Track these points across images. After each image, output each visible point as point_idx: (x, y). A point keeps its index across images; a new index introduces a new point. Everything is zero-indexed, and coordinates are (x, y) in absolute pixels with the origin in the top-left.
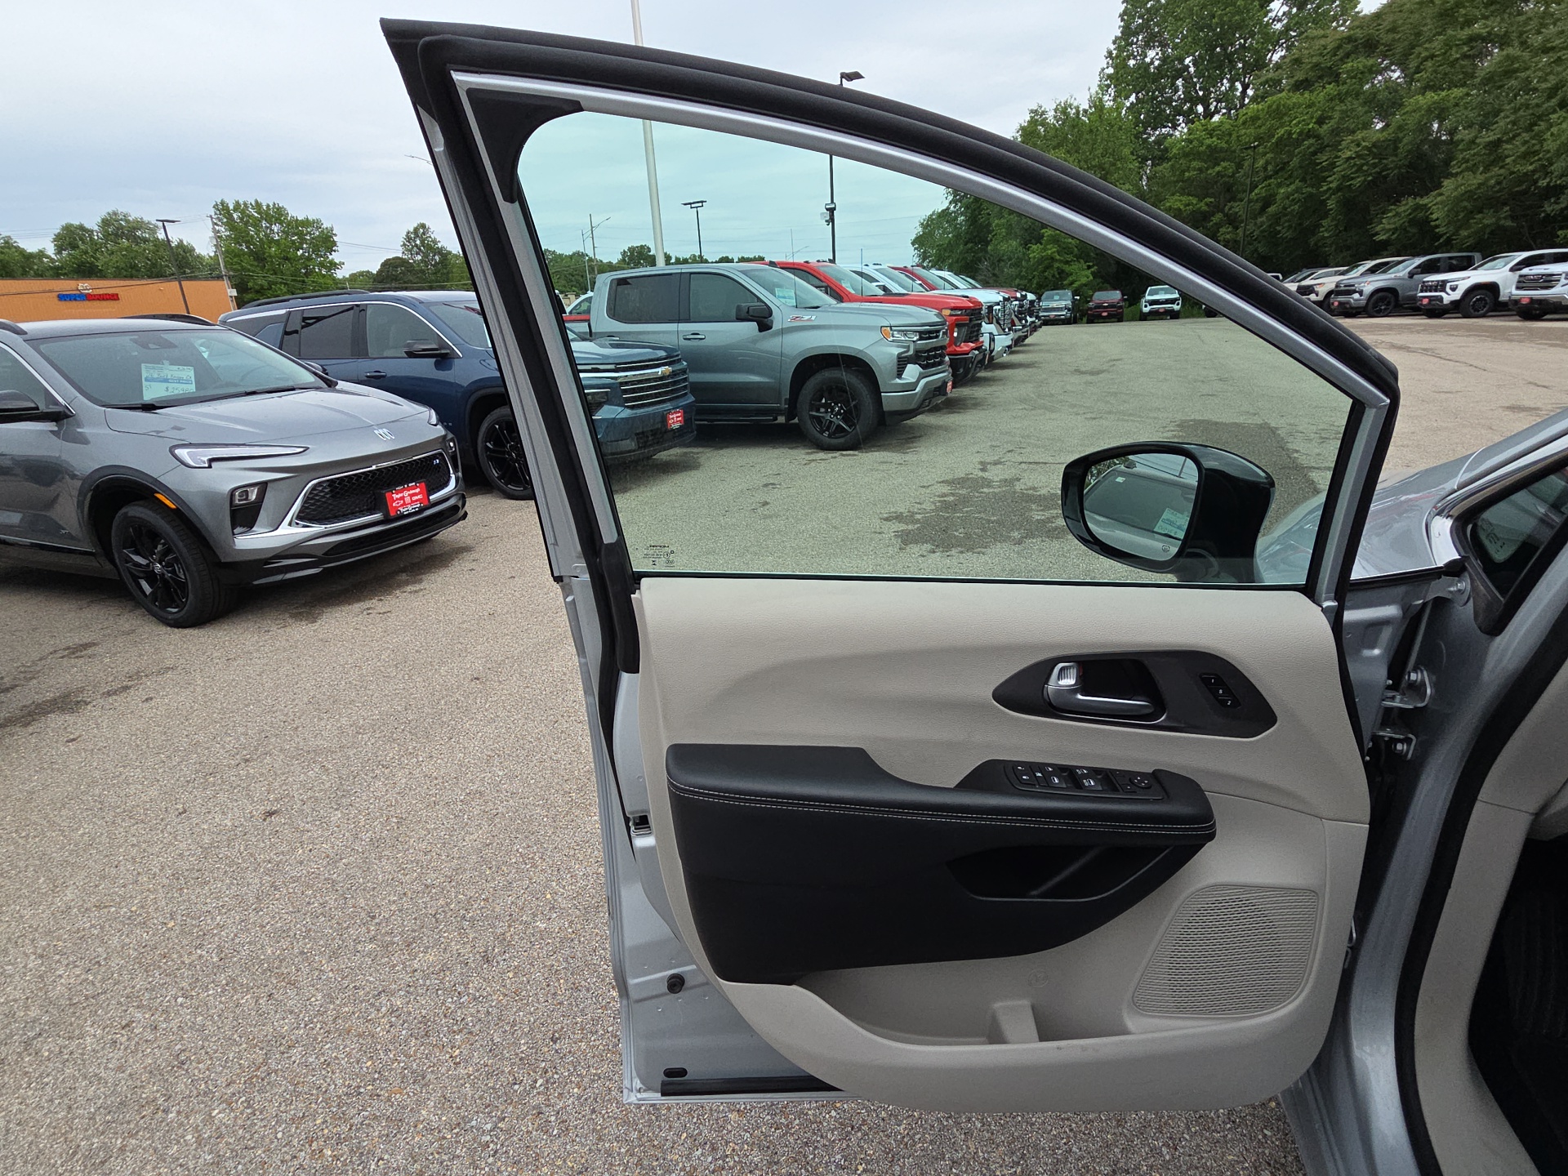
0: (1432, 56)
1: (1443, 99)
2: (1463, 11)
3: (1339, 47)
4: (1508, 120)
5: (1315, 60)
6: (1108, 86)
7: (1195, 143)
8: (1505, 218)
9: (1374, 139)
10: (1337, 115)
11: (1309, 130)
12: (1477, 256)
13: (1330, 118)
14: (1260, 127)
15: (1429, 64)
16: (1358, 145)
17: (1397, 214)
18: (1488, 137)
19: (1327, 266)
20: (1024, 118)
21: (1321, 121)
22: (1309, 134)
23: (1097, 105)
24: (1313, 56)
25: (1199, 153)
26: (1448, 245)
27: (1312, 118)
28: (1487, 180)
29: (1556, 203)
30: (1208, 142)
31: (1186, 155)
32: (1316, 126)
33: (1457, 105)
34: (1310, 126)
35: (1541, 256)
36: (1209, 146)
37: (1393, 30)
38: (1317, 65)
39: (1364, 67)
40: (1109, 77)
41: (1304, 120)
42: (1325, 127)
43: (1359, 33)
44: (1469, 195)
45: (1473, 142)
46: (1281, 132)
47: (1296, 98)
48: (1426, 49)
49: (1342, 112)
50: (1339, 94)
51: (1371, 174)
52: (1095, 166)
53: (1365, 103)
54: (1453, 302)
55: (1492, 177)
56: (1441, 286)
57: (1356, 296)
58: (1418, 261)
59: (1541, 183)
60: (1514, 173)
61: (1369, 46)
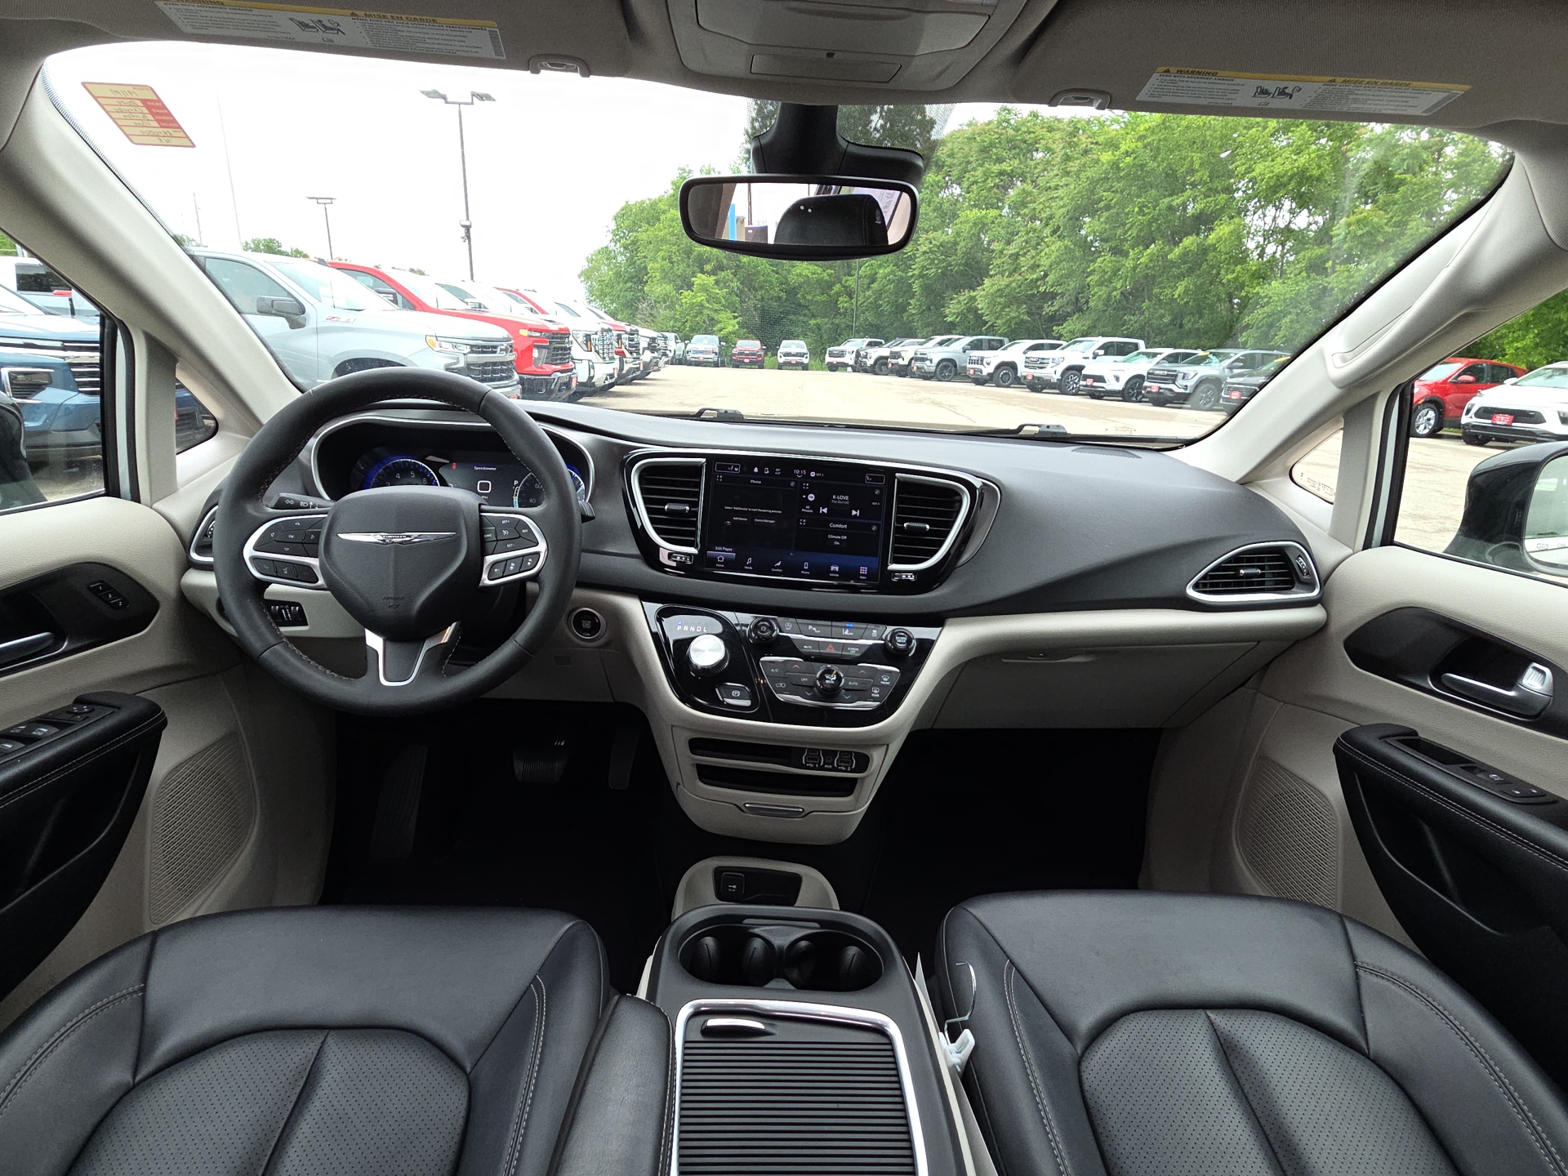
2: (995, 151)
4: (1023, 239)
8: (1024, 313)
9: (941, 240)
12: (1006, 340)
15: (975, 187)
16: (931, 243)
18: (1012, 249)
26: (992, 330)
28: (1011, 283)
29: (1052, 305)
33: (993, 222)
35: (1042, 345)
37: (952, 156)
39: (934, 181)
40: (749, 151)
44: (1001, 293)
45: (1002, 252)
48: (973, 176)
51: (940, 268)
53: (935, 210)
54: (989, 374)
55: (1014, 281)
56: (981, 361)
57: (928, 363)
58: (968, 339)
59: (1042, 289)
60: (1026, 279)
61: (939, 166)
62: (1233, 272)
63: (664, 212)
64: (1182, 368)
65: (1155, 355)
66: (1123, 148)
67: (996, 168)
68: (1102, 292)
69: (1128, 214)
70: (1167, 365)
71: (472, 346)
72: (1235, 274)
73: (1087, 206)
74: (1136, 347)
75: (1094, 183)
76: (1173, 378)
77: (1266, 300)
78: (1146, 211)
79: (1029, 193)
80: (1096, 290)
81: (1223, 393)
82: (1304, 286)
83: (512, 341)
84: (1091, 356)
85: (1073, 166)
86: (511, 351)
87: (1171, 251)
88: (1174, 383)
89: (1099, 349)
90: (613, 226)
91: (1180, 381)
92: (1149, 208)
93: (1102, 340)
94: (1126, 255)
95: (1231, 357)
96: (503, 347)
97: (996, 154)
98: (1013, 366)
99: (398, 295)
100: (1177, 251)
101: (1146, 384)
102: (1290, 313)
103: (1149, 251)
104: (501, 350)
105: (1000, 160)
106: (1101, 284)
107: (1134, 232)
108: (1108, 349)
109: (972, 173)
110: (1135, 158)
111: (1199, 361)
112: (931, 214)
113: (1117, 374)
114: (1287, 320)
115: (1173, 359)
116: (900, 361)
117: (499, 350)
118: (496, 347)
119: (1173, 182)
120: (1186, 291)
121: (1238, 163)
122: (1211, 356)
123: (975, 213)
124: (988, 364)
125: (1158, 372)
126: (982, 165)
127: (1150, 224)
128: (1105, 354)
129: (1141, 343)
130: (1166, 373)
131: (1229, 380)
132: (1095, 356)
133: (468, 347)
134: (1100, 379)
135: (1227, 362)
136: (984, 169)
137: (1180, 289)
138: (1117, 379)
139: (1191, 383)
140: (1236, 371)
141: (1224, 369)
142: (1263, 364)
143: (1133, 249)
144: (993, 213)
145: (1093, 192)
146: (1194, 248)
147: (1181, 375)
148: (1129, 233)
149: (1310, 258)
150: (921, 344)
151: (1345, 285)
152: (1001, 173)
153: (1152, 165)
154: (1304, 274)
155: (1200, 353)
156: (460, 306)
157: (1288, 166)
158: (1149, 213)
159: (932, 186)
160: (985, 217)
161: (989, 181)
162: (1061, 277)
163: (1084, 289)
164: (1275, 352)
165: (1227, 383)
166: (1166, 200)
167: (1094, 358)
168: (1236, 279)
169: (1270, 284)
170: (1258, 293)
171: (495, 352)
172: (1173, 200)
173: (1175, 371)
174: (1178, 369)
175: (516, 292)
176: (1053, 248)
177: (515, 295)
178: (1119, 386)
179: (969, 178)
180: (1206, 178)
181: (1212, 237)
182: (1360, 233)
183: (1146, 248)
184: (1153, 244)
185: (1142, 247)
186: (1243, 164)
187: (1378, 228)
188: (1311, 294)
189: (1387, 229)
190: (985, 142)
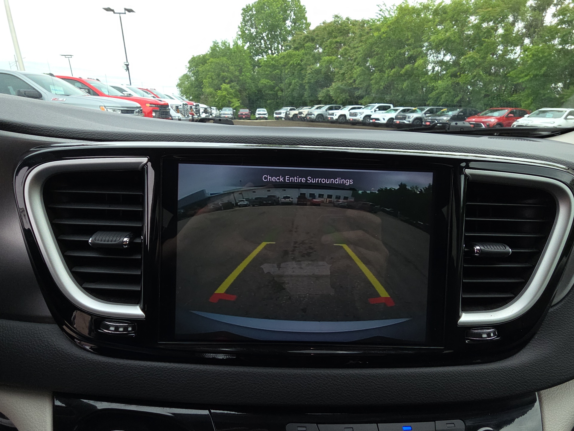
0: (327, 46)
2: (334, 33)
3: (305, 39)
4: (346, 67)
5: (299, 41)
6: (240, 38)
7: (268, 62)
8: (347, 96)
9: (315, 68)
10: (305, 59)
11: (299, 63)
12: (341, 106)
13: (304, 60)
15: (327, 48)
16: (311, 70)
17: (323, 92)
18: (342, 72)
19: (307, 106)
20: (212, 44)
21: (301, 61)
22: (299, 64)
23: (236, 44)
24: (298, 40)
25: (270, 66)
26: (336, 103)
27: (299, 59)
29: (358, 92)
30: (272, 62)
31: (266, 66)
32: (300, 62)
33: (334, 61)
35: (355, 107)
36: (272, 64)
37: (317, 36)
38: (299, 43)
39: (311, 46)
40: (239, 35)
41: (297, 59)
42: (303, 63)
43: (310, 35)
44: (338, 88)
45: (338, 72)
46: (291, 62)
47: (294, 52)
48: (326, 43)
49: (307, 58)
50: (305, 53)
51: (315, 79)
52: (237, 65)
53: (313, 57)
54: (336, 119)
55: (343, 83)
56: (333, 114)
57: (313, 116)
58: (328, 106)
59: (354, 86)
60: (348, 83)
61: (313, 40)
62: (424, 77)
63: (208, 59)
64: (408, 115)
65: (397, 110)
66: (382, 30)
67: (334, 40)
68: (377, 86)
69: (384, 56)
70: (402, 113)
71: (122, 110)
73: (369, 54)
74: (390, 107)
75: (372, 45)
76: (404, 118)
77: (436, 88)
78: (391, 55)
79: (347, 50)
80: (374, 86)
81: (423, 123)
82: (450, 82)
83: (142, 109)
84: (374, 111)
85: (364, 38)
86: (141, 113)
87: (401, 71)
88: (405, 120)
89: (377, 108)
90: (188, 65)
91: (407, 119)
93: (377, 105)
94: (385, 72)
95: (425, 110)
96: (137, 111)
97: (334, 35)
98: (344, 116)
99: (90, 89)
100: (403, 70)
101: (395, 121)
102: (445, 93)
104: (136, 112)
105: (336, 37)
106: (376, 83)
107: (387, 63)
108: (380, 108)
110: (387, 34)
111: (413, 111)
112: (311, 58)
113: (384, 117)
114: (444, 95)
115: (404, 111)
116: (302, 115)
117: (135, 112)
118: (134, 111)
119: (401, 44)
120: (407, 86)
121: (425, 36)
122: (418, 110)
123: (327, 58)
124: (336, 115)
125: (399, 116)
126: (329, 39)
127: (393, 59)
128: (379, 110)
129: (392, 106)
130: (402, 116)
131: (425, 118)
132: (375, 111)
133: (120, 111)
134: (378, 119)
135: (424, 112)
136: (330, 41)
137: (405, 84)
138: (384, 119)
139: (411, 120)
140: (427, 115)
141: (423, 114)
142: (437, 112)
143: (387, 70)
144: (334, 57)
145: (371, 48)
146: (409, 69)
147: (407, 117)
148: (386, 64)
149: (452, 72)
150: (310, 109)
151: (465, 81)
152: (337, 42)
153: (393, 37)
154: (450, 78)
155: (414, 108)
156: (120, 94)
157: (443, 37)
158: (393, 56)
160: (331, 59)
161: (332, 45)
162: (361, 81)
163: (369, 86)
164: (441, 107)
165: (424, 119)
166: (399, 51)
167: (375, 112)
168: (425, 80)
169: (438, 82)
170: (433, 86)
171: (133, 113)
172: (401, 51)
173: (405, 115)
174: (406, 115)
175: (147, 90)
176: (357, 70)
177: (147, 91)
178: (385, 122)
179: (324, 44)
180: (413, 42)
181: (416, 64)
182: (470, 61)
183: (392, 70)
184: (394, 68)
185: (390, 69)
186: (427, 36)
187: (476, 60)
188: (452, 85)
189: (479, 60)
190: (330, 30)
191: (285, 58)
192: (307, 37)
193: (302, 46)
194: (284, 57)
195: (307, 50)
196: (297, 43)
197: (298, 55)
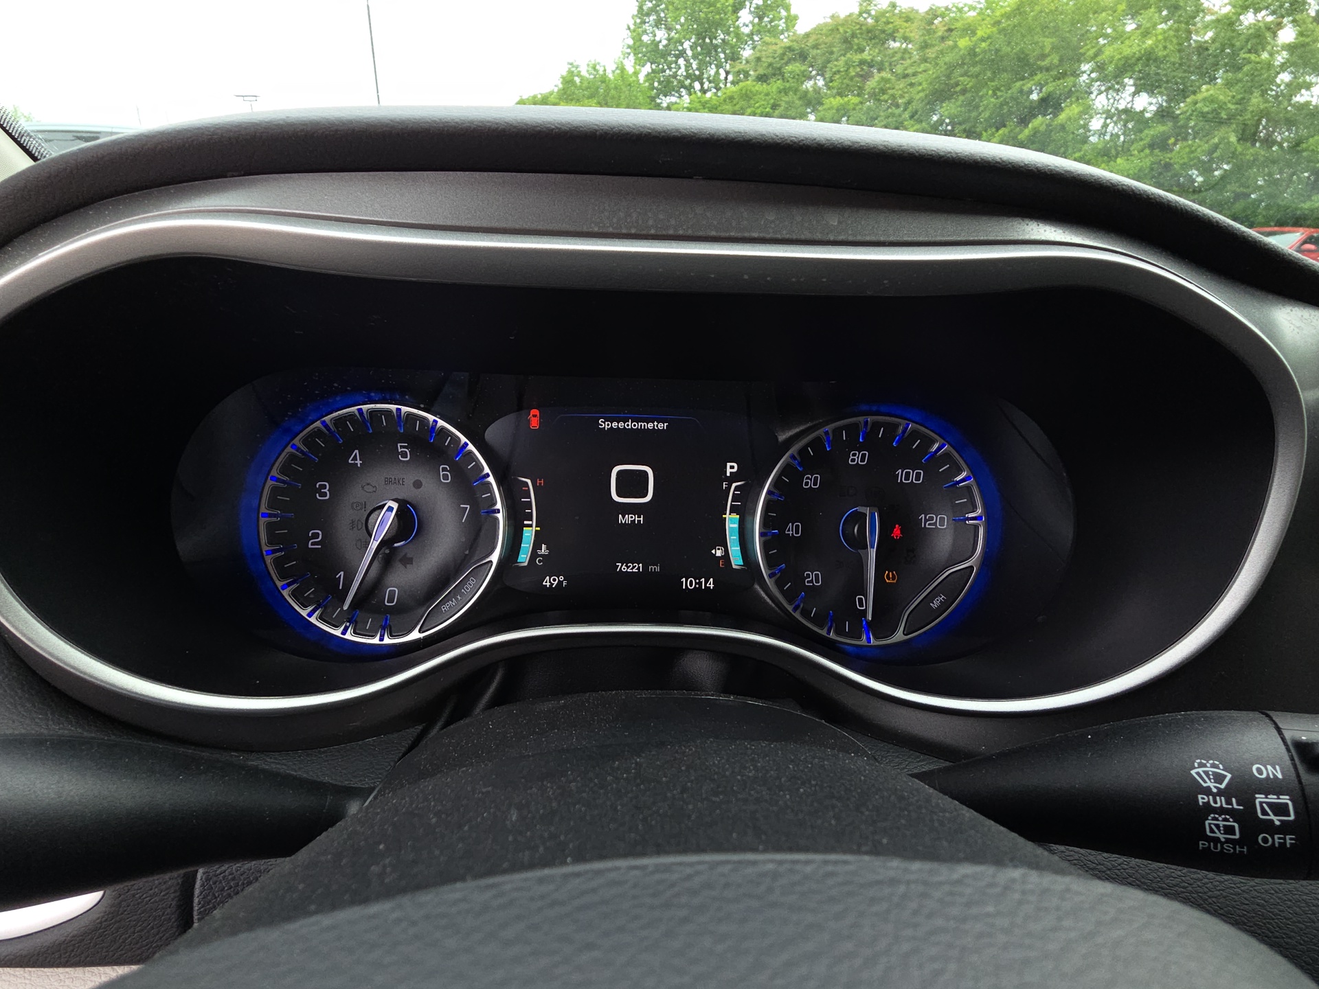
0: (839, 71)
1: (845, 103)
2: (856, 40)
3: (784, 54)
5: (770, 60)
6: (629, 54)
10: (783, 104)
13: (779, 106)
14: (735, 105)
15: (837, 76)
20: (564, 70)
21: (774, 108)
23: (620, 68)
24: (768, 57)
27: (768, 104)
32: (771, 111)
33: (854, 109)
34: (767, 110)
37: (816, 47)
38: (770, 65)
39: (800, 70)
40: (629, 47)
41: (763, 105)
43: (795, 45)
46: (749, 111)
47: (759, 87)
48: (836, 66)
49: (787, 103)
50: (784, 88)
53: (801, 98)
61: (803, 56)
62: (1080, 150)
66: (980, 33)
67: (857, 58)
69: (982, 97)
72: (1082, 153)
73: (943, 92)
75: (951, 68)
78: (999, 94)
79: (887, 81)
82: (1147, 162)
85: (931, 53)
87: (1021, 131)
92: (1002, 91)
97: (858, 44)
100: (1026, 132)
103: (1001, 132)
105: (861, 50)
107: (987, 114)
109: (836, 63)
110: (991, 43)
112: (797, 102)
119: (1024, 68)
121: (1088, 47)
123: (837, 101)
126: (844, 55)
127: (1002, 105)
136: (846, 59)
143: (986, 131)
144: (855, 100)
145: (949, 77)
146: (1043, 128)
148: (983, 116)
149: (1153, 136)
151: (1186, 160)
152: (862, 62)
153: (1006, 49)
154: (1147, 151)
157: (1135, 49)
158: (1001, 96)
159: (798, 75)
161: (851, 70)
166: (1018, 84)
169: (1115, 162)
172: (1023, 85)
179: (832, 68)
180: (1056, 61)
181: (1062, 117)
182: (1206, 109)
183: (997, 130)
184: (1005, 126)
185: (994, 130)
186: (1093, 47)
187: (1222, 106)
188: (1152, 169)
189: (1229, 105)
190: (846, 32)
191: (735, 102)
192: (790, 49)
193: (778, 72)
194: (731, 98)
195: (788, 81)
196: (766, 64)
197: (767, 94)
